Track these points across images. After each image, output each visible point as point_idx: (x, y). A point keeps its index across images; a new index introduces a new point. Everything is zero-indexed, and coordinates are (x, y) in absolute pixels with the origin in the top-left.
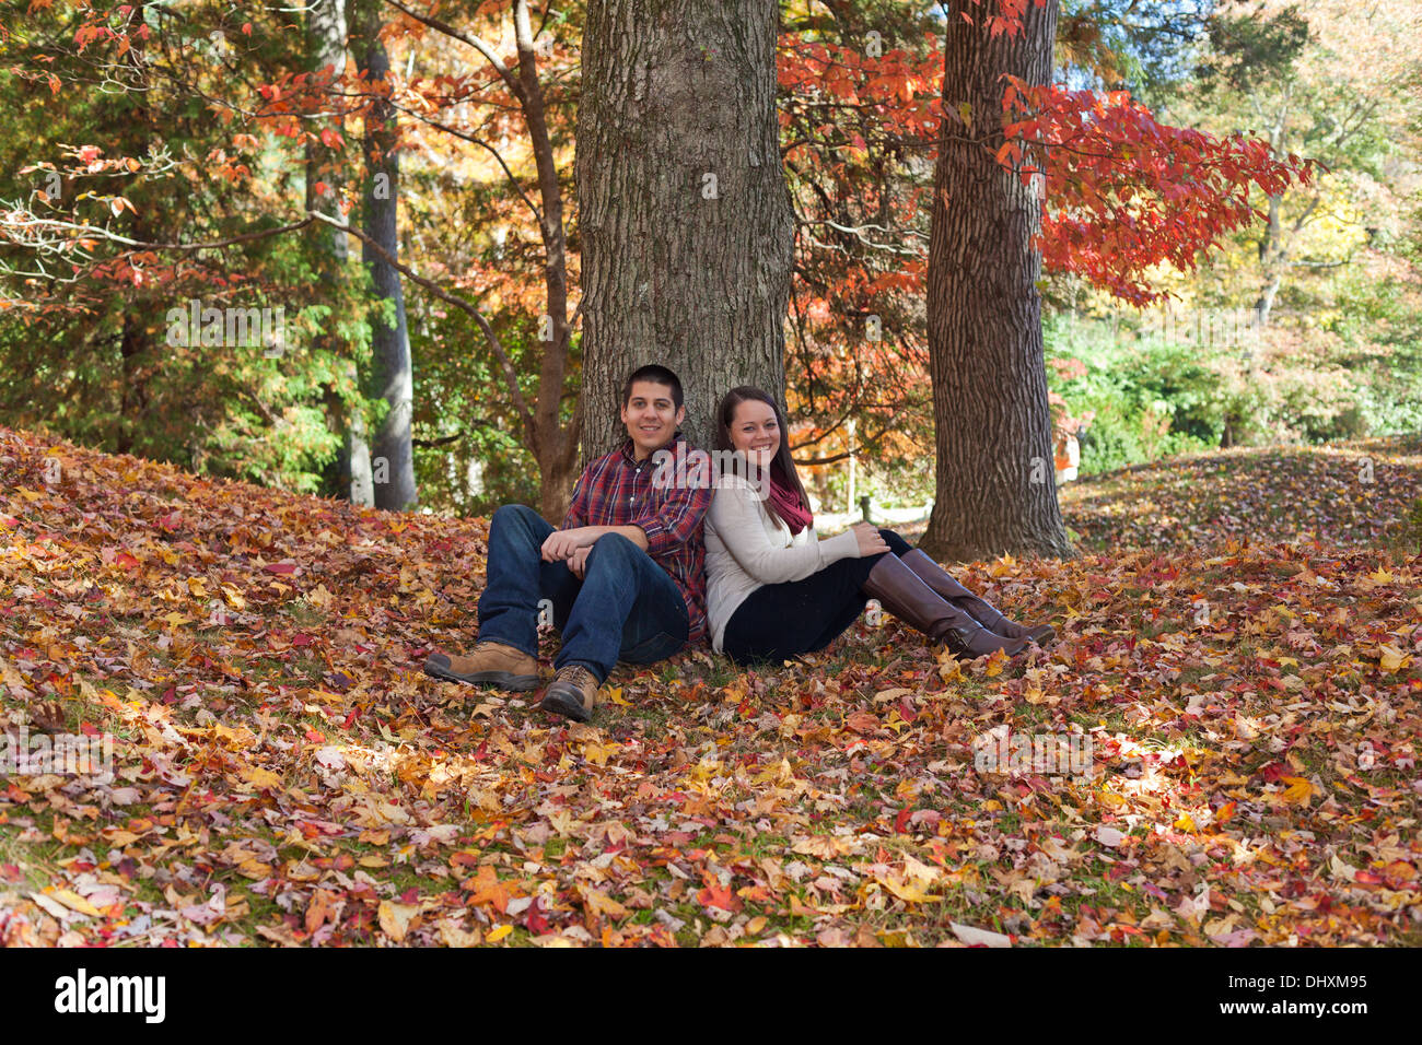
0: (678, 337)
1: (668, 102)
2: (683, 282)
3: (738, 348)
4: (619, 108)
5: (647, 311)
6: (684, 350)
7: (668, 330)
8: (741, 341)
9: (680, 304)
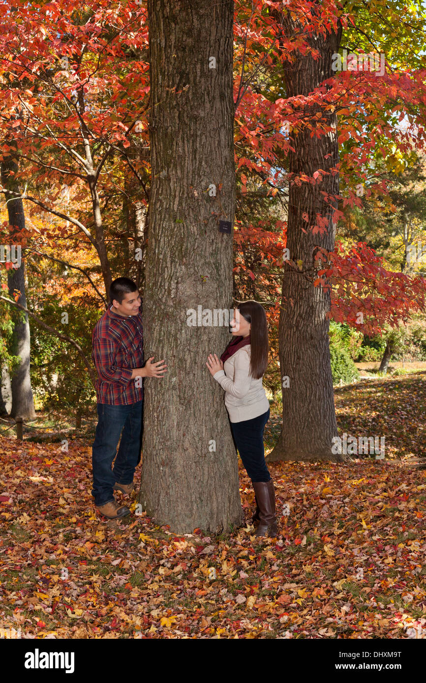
0: (189, 402)
1: (186, 299)
2: (191, 377)
3: (216, 406)
4: (164, 301)
5: (175, 390)
6: (192, 407)
7: (185, 399)
8: (217, 402)
9: (190, 387)
